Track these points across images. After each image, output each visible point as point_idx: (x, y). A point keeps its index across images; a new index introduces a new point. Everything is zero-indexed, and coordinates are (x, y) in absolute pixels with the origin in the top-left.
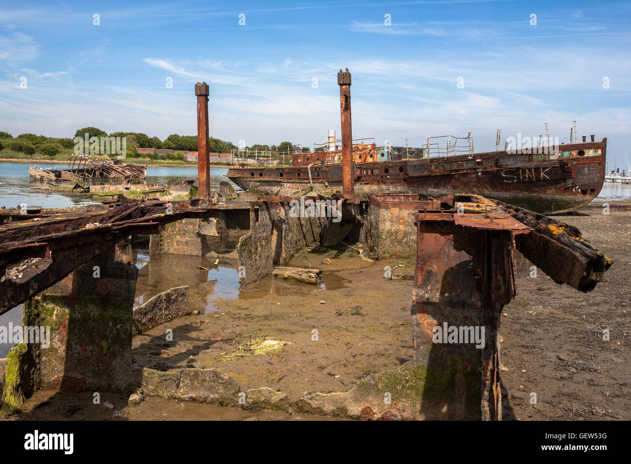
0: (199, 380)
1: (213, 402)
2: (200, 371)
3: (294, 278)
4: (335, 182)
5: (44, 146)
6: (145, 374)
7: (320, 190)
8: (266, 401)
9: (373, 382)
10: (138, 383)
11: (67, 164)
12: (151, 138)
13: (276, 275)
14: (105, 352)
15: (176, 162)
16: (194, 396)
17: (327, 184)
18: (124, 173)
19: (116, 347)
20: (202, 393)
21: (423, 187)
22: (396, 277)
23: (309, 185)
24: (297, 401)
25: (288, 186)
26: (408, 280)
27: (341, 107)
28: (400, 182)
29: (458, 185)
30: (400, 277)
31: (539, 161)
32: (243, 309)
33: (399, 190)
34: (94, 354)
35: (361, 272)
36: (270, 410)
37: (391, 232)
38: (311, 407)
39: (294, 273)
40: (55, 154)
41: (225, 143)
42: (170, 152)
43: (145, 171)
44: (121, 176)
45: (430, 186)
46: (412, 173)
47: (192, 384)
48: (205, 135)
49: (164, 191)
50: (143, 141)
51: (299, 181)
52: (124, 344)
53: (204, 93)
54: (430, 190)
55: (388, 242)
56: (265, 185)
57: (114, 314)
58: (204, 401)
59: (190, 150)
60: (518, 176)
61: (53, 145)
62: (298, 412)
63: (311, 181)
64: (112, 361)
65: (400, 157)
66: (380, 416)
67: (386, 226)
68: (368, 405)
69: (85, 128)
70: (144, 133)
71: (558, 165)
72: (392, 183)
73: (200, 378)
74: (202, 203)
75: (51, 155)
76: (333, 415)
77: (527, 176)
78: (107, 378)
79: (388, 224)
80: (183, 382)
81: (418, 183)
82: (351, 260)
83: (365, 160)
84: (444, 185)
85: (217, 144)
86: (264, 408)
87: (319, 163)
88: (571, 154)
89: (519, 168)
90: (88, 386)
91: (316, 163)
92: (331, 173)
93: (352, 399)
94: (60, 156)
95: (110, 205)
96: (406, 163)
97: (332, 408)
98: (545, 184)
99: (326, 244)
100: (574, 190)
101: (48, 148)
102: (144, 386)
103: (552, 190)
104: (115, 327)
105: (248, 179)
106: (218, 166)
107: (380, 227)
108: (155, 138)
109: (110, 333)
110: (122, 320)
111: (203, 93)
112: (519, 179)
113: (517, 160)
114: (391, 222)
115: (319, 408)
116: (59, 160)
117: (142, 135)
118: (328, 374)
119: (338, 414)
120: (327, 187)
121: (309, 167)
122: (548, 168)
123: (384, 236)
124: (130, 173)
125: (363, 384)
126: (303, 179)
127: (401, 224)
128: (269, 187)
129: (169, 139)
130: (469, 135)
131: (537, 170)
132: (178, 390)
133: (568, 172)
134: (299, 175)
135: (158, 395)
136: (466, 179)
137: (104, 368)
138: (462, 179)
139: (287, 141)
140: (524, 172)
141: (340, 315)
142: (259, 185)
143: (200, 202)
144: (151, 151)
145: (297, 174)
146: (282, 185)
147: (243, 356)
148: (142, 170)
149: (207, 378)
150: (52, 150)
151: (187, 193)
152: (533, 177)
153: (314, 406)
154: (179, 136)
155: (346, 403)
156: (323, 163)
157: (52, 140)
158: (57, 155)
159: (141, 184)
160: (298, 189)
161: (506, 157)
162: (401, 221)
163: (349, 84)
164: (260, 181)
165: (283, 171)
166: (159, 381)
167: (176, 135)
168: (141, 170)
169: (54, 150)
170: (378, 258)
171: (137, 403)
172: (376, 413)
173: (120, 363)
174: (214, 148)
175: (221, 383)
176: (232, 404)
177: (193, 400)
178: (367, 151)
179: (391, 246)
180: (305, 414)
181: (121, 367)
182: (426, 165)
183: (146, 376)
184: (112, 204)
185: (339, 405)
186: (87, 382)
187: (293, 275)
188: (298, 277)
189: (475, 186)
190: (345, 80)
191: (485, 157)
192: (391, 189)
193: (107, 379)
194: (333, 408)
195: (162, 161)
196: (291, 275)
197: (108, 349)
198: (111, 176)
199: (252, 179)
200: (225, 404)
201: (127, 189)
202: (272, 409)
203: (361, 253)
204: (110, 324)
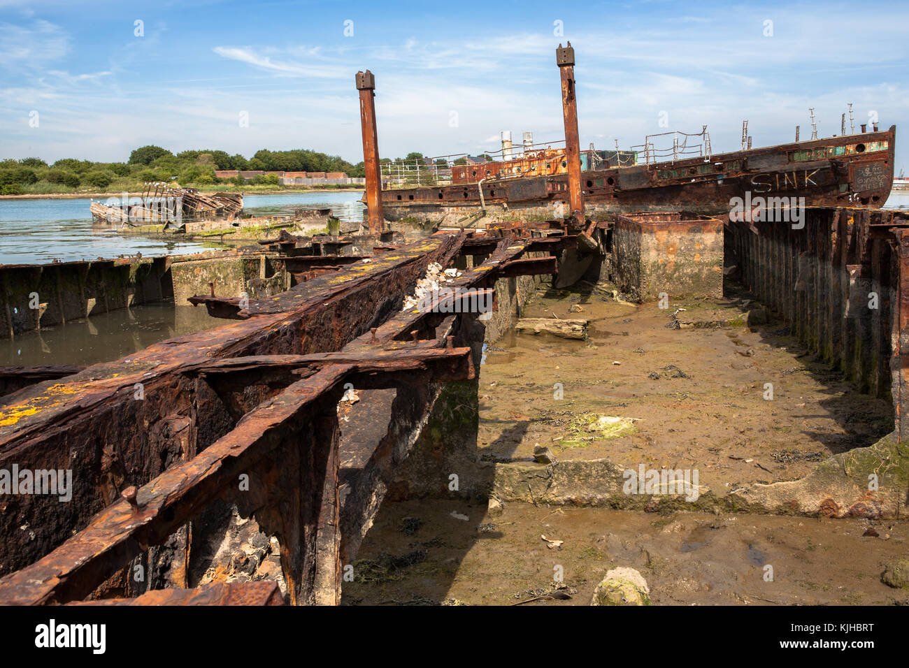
0: (580, 476)
1: (601, 504)
2: (583, 463)
3: (550, 333)
4: (516, 202)
5: (93, 174)
6: (500, 472)
7: (496, 215)
8: (680, 499)
9: (837, 465)
10: (489, 484)
11: (138, 196)
12: (232, 157)
13: (522, 330)
14: (436, 444)
15: (268, 187)
16: (574, 497)
17: (505, 205)
18: (214, 205)
19: (456, 436)
20: (585, 493)
21: (641, 204)
22: (686, 325)
23: (480, 208)
24: (727, 497)
25: (451, 211)
26: (703, 328)
27: (564, 96)
28: (609, 199)
29: (690, 199)
30: (692, 325)
31: (803, 162)
32: (516, 377)
33: (607, 209)
34: (420, 447)
35: (630, 320)
36: (685, 511)
37: (658, 265)
38: (747, 503)
39: (550, 326)
40: (107, 185)
41: (331, 158)
42: (260, 174)
43: (241, 201)
44: (211, 209)
45: (651, 202)
46: (626, 186)
47: (571, 481)
48: (373, 144)
49: (292, 226)
50: (223, 162)
51: (466, 204)
52: (467, 432)
53: (369, 85)
54: (651, 207)
55: (654, 277)
56: (419, 212)
57: (450, 391)
58: (589, 503)
59: (286, 170)
60: (773, 183)
61: (103, 173)
62: (726, 511)
63: (483, 203)
64: (448, 456)
65: (606, 164)
66: (846, 511)
67: (650, 257)
68: (830, 497)
69: (142, 147)
70: (222, 150)
71: (829, 166)
72: (597, 201)
73: (583, 473)
74: (397, 236)
75: (101, 187)
76: (777, 512)
77: (786, 183)
78: (440, 479)
79: (653, 254)
80: (556, 480)
81: (634, 199)
82: (605, 305)
83: (555, 171)
84: (670, 200)
85: (322, 160)
86: (676, 509)
87: (492, 177)
88: (846, 150)
89: (776, 172)
90: (411, 492)
91: (488, 178)
92: (512, 191)
93: (806, 489)
94: (114, 187)
95: (271, 245)
96: (617, 172)
97: (776, 503)
98: (810, 192)
99: (560, 285)
100: (850, 199)
101: (97, 177)
102: (498, 488)
103: (820, 200)
104: (453, 408)
105: (393, 205)
106: (326, 190)
107: (643, 259)
108: (238, 156)
109: (445, 417)
110: (462, 398)
111: (366, 86)
112: (774, 187)
113: (773, 161)
114: (658, 250)
115: (757, 504)
116: (114, 193)
117: (221, 153)
118: (730, 458)
119: (786, 512)
120: (505, 209)
121: (479, 184)
122: (815, 170)
123: (648, 270)
124: (223, 205)
125: (824, 469)
126: (471, 200)
127: (670, 253)
128: (424, 214)
129: (256, 156)
130: (704, 130)
131: (800, 173)
132: (549, 490)
133: (842, 175)
134: (466, 195)
135: (518, 500)
136: (700, 191)
137: (435, 466)
138: (696, 190)
139: (416, 151)
140: (782, 177)
141: (657, 378)
142: (409, 212)
143: (394, 235)
144: (235, 174)
145: (462, 194)
146: (442, 210)
147: (591, 440)
148: (237, 200)
149: (594, 472)
150: (102, 180)
151: (325, 226)
152: (794, 184)
153: (750, 502)
154: (269, 152)
155: (798, 496)
156: (498, 177)
157: (100, 166)
158: (110, 186)
159: (252, 218)
160: (464, 214)
161: (757, 158)
162: (671, 249)
163: (573, 64)
164: (410, 207)
165: (442, 191)
166: (521, 480)
167: (265, 150)
168: (235, 199)
169: (105, 179)
170: (640, 300)
171: (499, 512)
172: (841, 507)
173: (460, 458)
174: (318, 166)
175: (614, 478)
176: (631, 506)
177: (572, 502)
178: (558, 158)
179: (658, 283)
180: (738, 513)
181: (462, 463)
182: (646, 174)
183: (501, 473)
184: (275, 244)
185: (787, 499)
186: (410, 487)
187: (548, 329)
188: (555, 330)
189: (713, 199)
190: (566, 58)
191: (727, 159)
192: (597, 209)
193: (441, 481)
194: (778, 503)
195: (250, 186)
196: (545, 328)
197: (442, 440)
198: (199, 210)
199: (399, 205)
200: (621, 506)
201: (236, 225)
202: (689, 510)
203: (615, 295)
204: (444, 406)
